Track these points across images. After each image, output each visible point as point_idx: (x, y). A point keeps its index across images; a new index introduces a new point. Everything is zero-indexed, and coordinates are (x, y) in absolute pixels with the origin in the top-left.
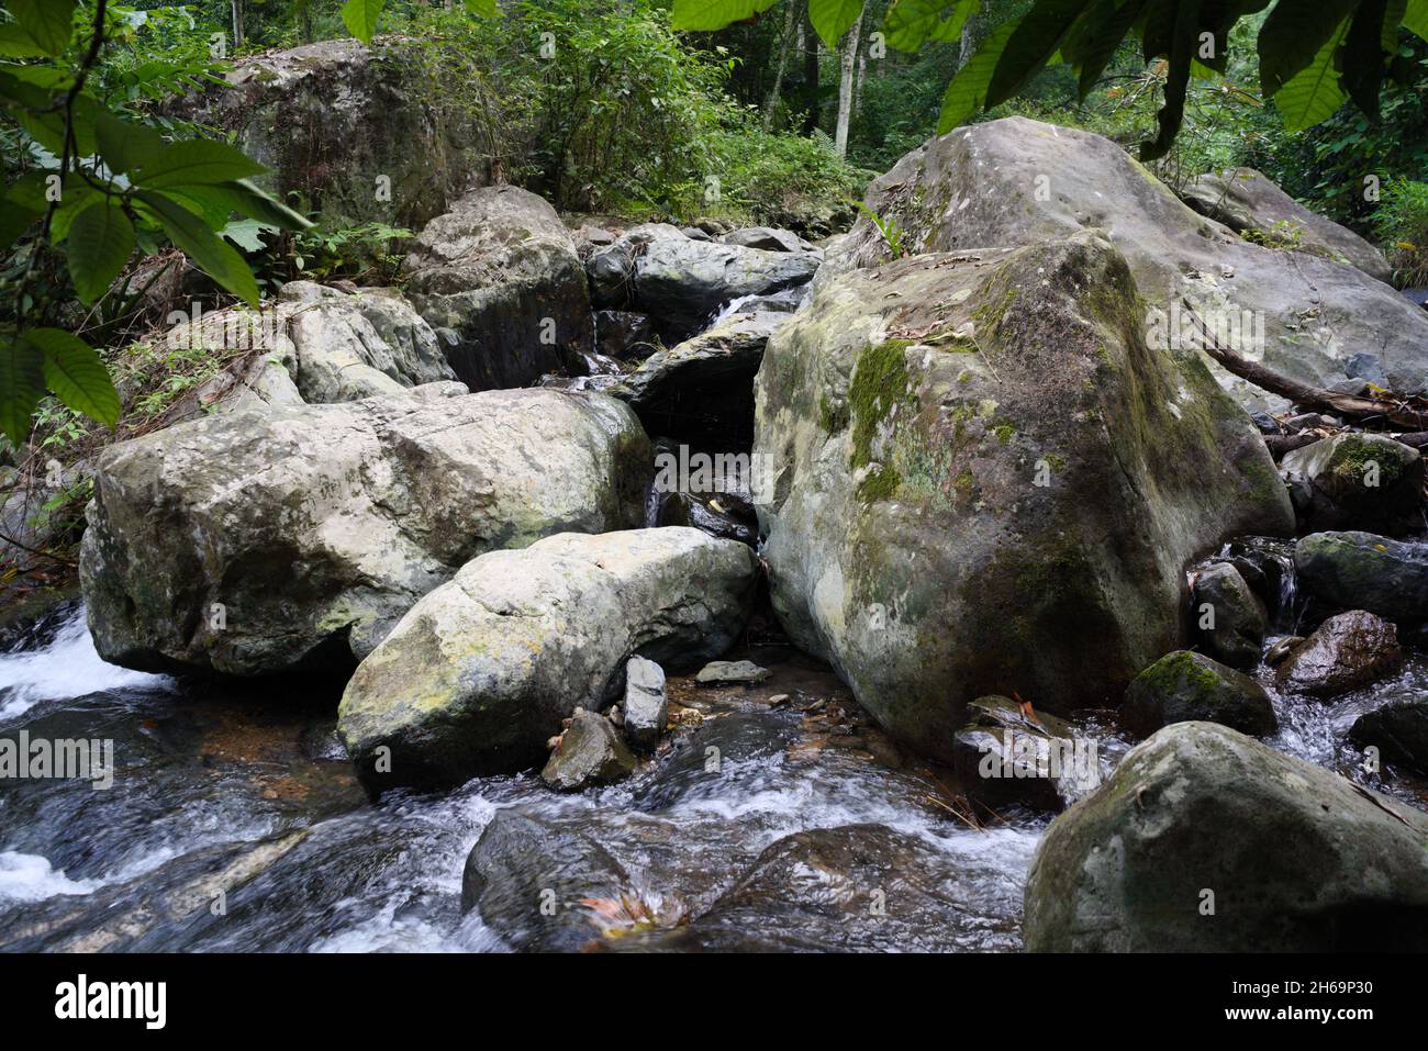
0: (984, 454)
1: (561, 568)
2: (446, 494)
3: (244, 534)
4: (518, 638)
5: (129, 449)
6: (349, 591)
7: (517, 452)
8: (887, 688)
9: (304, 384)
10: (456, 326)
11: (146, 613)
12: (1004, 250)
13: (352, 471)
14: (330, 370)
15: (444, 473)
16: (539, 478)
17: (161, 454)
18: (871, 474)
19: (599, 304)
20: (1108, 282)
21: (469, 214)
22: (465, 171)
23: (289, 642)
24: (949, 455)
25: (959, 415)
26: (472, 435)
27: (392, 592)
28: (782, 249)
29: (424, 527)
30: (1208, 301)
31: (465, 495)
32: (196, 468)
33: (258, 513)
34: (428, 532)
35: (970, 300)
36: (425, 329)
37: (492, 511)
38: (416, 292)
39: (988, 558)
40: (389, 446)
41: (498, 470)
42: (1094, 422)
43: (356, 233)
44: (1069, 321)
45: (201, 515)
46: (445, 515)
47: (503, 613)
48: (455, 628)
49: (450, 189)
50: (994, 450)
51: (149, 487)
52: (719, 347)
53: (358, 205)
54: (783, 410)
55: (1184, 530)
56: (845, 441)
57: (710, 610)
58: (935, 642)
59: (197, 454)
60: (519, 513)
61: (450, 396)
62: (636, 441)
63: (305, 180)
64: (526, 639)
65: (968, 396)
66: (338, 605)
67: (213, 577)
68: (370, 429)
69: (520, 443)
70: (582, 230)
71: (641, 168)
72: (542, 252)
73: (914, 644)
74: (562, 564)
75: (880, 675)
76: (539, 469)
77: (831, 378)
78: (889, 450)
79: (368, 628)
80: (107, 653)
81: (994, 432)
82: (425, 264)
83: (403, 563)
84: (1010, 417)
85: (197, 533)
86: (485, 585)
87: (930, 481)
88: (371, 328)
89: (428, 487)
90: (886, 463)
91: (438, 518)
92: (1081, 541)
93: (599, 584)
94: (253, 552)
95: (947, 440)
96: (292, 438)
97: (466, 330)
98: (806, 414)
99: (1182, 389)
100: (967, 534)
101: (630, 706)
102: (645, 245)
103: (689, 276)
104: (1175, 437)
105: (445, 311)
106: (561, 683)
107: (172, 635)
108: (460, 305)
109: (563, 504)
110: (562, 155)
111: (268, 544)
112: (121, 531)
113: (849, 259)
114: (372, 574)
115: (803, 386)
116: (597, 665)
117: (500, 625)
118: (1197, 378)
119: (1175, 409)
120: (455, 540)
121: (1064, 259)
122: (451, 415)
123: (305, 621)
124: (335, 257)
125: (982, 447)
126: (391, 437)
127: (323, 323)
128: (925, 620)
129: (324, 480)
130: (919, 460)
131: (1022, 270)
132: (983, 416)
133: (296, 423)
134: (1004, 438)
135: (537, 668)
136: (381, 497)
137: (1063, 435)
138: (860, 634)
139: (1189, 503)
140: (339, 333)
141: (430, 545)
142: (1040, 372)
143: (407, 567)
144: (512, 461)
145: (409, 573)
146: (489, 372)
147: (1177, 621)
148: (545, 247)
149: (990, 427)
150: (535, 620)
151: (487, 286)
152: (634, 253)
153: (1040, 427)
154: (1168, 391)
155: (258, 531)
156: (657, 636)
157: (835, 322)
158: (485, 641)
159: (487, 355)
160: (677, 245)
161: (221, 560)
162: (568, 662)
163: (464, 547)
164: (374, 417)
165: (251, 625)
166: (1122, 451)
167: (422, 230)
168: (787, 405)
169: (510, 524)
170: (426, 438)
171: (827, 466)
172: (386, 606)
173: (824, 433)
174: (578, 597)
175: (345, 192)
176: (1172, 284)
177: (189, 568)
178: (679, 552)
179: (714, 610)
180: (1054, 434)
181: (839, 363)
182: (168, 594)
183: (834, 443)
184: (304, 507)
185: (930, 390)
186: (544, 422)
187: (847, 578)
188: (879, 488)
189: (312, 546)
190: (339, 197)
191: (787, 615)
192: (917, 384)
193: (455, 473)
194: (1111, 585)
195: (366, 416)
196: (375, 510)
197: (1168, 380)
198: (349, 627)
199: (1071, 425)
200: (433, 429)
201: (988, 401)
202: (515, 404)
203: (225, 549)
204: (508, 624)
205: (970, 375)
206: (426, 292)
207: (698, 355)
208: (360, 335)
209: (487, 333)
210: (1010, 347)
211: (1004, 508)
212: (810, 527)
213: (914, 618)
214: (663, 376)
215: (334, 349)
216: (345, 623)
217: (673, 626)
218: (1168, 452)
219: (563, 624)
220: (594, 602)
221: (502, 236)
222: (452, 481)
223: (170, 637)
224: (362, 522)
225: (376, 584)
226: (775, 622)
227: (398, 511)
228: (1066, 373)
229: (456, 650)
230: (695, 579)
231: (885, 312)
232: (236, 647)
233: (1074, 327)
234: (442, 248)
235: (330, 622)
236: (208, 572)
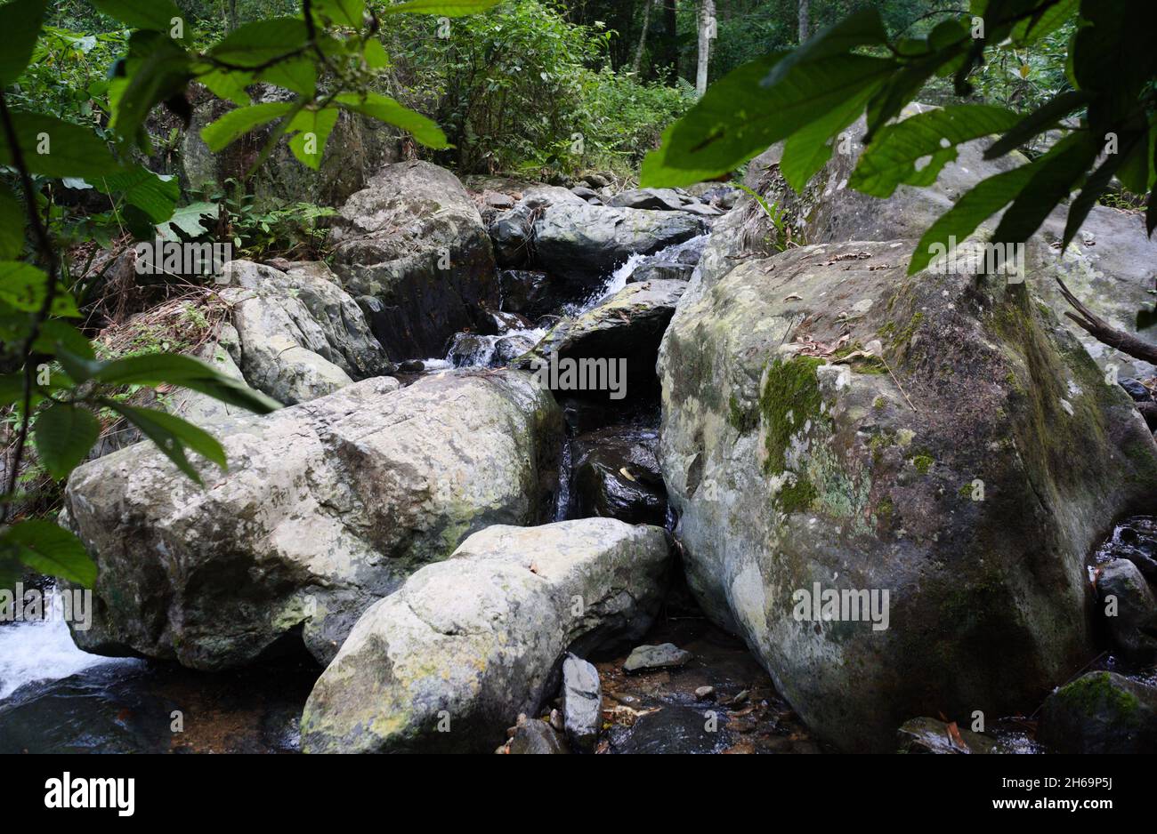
0: (903, 483)
1: (499, 580)
2: (385, 492)
3: (204, 547)
4: (463, 657)
5: (96, 469)
6: (301, 590)
7: (448, 447)
8: (812, 696)
9: (247, 368)
10: (378, 294)
11: (117, 614)
12: (893, 246)
13: (299, 478)
14: (270, 354)
15: (383, 473)
16: (468, 470)
17: (125, 474)
18: (786, 485)
19: (504, 265)
20: (1008, 300)
21: (385, 189)
22: (379, 149)
23: (248, 640)
24: (868, 481)
25: (876, 443)
26: (407, 434)
27: (340, 588)
28: (665, 207)
29: (366, 522)
30: (1074, 271)
31: (402, 493)
32: (158, 486)
33: (216, 527)
34: (369, 527)
35: (874, 311)
36: (352, 305)
37: (428, 505)
38: (340, 264)
39: (913, 587)
40: (331, 448)
41: (431, 466)
42: (1008, 450)
43: (285, 213)
44: (977, 347)
45: (164, 531)
46: (385, 511)
47: (450, 633)
48: (406, 652)
49: (367, 166)
50: (913, 480)
51: (116, 506)
52: (619, 318)
53: (287, 187)
54: (690, 398)
55: (1081, 524)
56: (756, 443)
57: (633, 597)
58: (862, 664)
59: (158, 472)
60: (451, 505)
61: (383, 392)
62: (550, 416)
63: (239, 168)
64: (472, 658)
65: (884, 423)
66: (291, 604)
67: (178, 586)
68: (313, 433)
69: (449, 437)
70: (484, 196)
71: (530, 126)
72: (451, 223)
73: (841, 662)
74: (500, 576)
75: (806, 682)
76: (468, 461)
77: (739, 379)
78: (804, 463)
79: (320, 624)
80: (83, 644)
81: (912, 462)
82: (347, 236)
83: (349, 558)
84: (926, 446)
85: (161, 546)
86: (431, 605)
87: (848, 501)
88: (305, 313)
89: (369, 485)
90: (801, 475)
91: (378, 514)
92: (1000, 566)
93: (535, 592)
94: (213, 562)
95: (865, 466)
96: (244, 452)
97: (386, 297)
98: (716, 409)
99: (1071, 383)
100: (890, 562)
101: (570, 713)
102: (543, 210)
103: (584, 237)
104: (1069, 434)
105: (367, 281)
106: (505, 694)
107: (142, 634)
108: (381, 275)
109: (491, 492)
110: (461, 125)
111: (226, 555)
112: (91, 542)
113: (736, 234)
114: (321, 573)
115: (710, 380)
116: (536, 669)
117: (448, 645)
118: (1083, 368)
119: (1067, 405)
120: (394, 534)
121: (968, 282)
122: (386, 414)
123: (262, 619)
124: (268, 236)
125: (901, 476)
126: (332, 439)
127: (262, 310)
128: (851, 642)
129: (274, 490)
130: (836, 479)
131: (927, 292)
132: (900, 445)
133: (247, 436)
134: (922, 468)
135: (483, 685)
136: (326, 498)
137: (979, 464)
138: (783, 639)
139: (1083, 494)
140: (276, 318)
141: (372, 539)
142: (953, 400)
143: (353, 563)
144: (443, 456)
145: (355, 568)
146: (408, 333)
147: (1083, 623)
148: (454, 218)
149: (908, 457)
150: (480, 638)
151: (404, 256)
152: (532, 217)
153: (957, 457)
154: (1060, 388)
155: (216, 544)
156: (587, 629)
157: (739, 322)
158: (435, 663)
159: (405, 319)
160: (571, 209)
161: (184, 572)
162: (510, 673)
163: (403, 540)
164: (316, 421)
165: (213, 626)
166: (1033, 473)
167: (343, 204)
168: (695, 395)
169: (444, 516)
170: (365, 439)
171: (740, 466)
172: (335, 602)
173: (734, 431)
174: (516, 608)
175: (274, 176)
176: (1039, 255)
177: (155, 576)
178: (604, 549)
179: (636, 596)
180: (971, 463)
181: (746, 366)
182: (137, 600)
183: (744, 443)
184: (258, 518)
185: (846, 413)
186: (469, 412)
187: (767, 582)
188: (796, 498)
189: (266, 553)
190: (270, 181)
191: (703, 594)
192: (830, 405)
193: (392, 472)
194: (1028, 600)
195: (309, 420)
196: (321, 510)
197: (1059, 376)
198: (302, 624)
199: (986, 454)
200: (370, 429)
201: (905, 431)
202: (442, 397)
203: (187, 561)
204: (455, 644)
205: (884, 401)
206: (349, 263)
207: (600, 326)
208: (295, 319)
209: (405, 299)
210: (920, 371)
211: (925, 537)
212: (725, 522)
213: (840, 638)
214: (569, 346)
215: (273, 334)
216: (299, 621)
217: (601, 618)
218: (1064, 451)
219: (503, 636)
220: (531, 610)
221: (415, 209)
222: (390, 479)
223: (139, 636)
224: (310, 523)
225: (325, 583)
226: (692, 599)
227: (342, 509)
228: (979, 400)
229: (408, 672)
230: (619, 571)
231: (788, 315)
232: (200, 647)
233: (982, 352)
234: (361, 221)
235: (285, 620)
236: (172, 581)
